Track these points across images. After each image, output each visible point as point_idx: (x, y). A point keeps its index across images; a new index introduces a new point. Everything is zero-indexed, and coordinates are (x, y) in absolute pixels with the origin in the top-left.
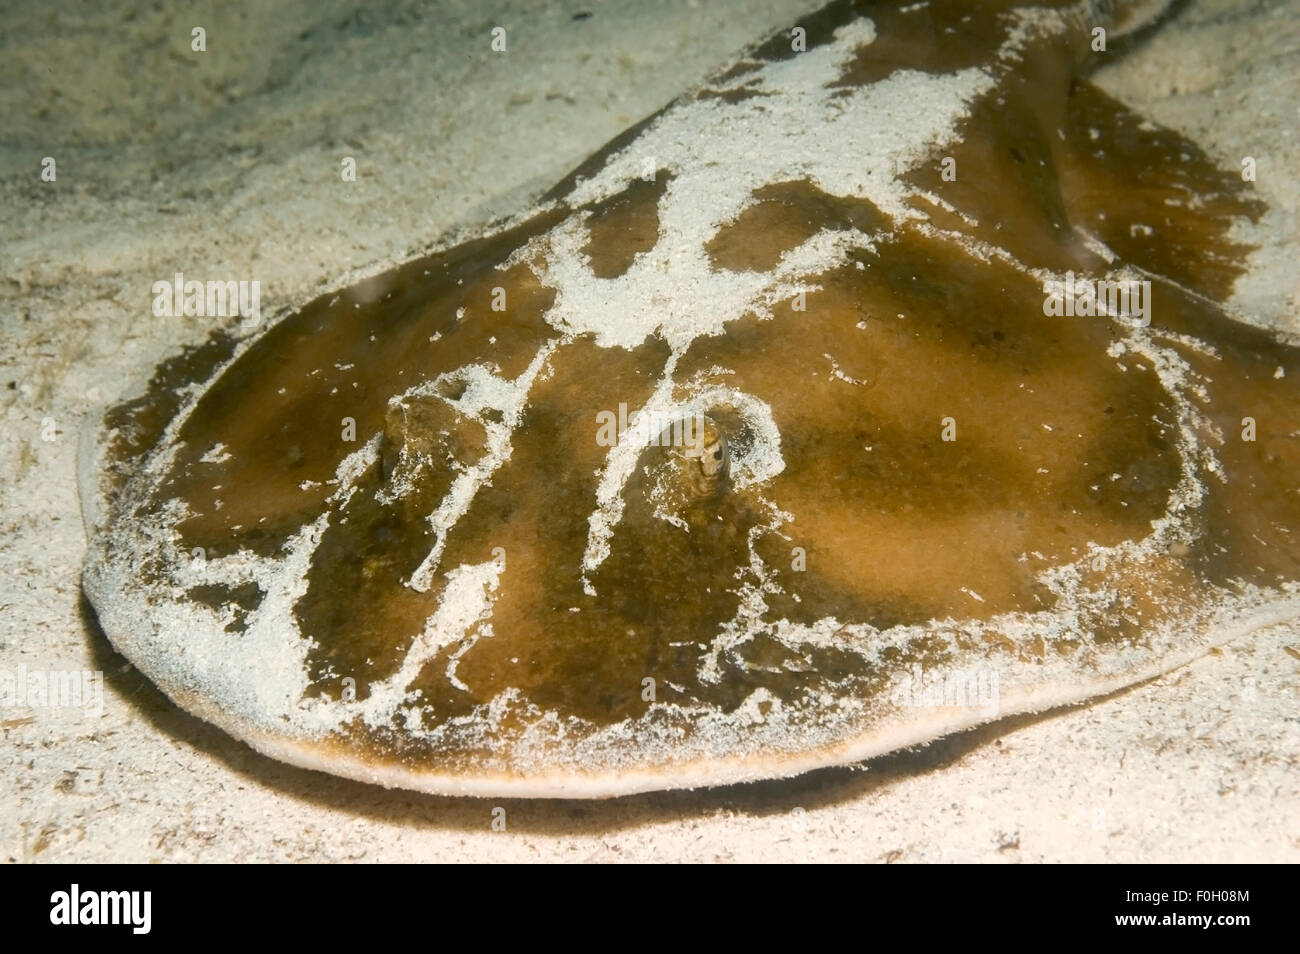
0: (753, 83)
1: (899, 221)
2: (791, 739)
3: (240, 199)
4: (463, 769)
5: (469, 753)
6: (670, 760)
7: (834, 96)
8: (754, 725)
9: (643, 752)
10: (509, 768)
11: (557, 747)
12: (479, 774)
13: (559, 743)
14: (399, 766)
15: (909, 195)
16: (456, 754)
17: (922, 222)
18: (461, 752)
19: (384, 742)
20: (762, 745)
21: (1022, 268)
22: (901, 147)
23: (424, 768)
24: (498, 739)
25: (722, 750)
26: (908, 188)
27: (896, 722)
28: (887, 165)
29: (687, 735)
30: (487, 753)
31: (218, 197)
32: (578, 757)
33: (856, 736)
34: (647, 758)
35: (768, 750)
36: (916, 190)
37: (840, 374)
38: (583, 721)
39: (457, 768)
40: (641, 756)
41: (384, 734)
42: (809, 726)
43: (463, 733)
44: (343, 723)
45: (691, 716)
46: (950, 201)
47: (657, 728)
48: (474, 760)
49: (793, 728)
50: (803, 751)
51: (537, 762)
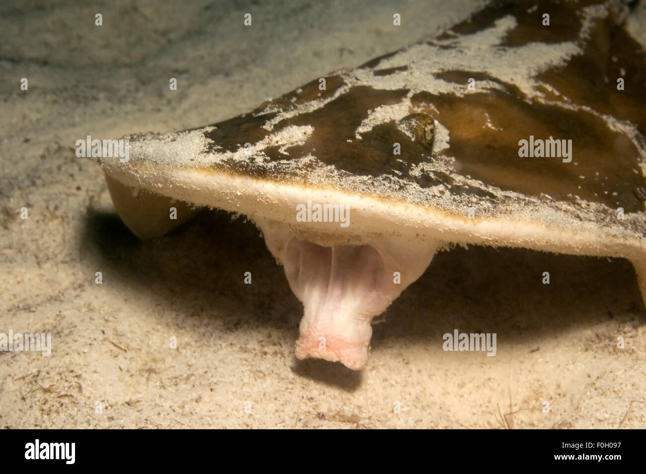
0: (455, 43)
1: (530, 96)
2: (454, 207)
3: (185, 105)
4: (281, 180)
5: (285, 173)
6: (389, 197)
7: (499, 50)
8: (435, 196)
9: (376, 189)
10: (305, 182)
11: (332, 178)
12: (289, 183)
13: (334, 176)
14: (247, 177)
15: (536, 84)
16: (279, 173)
17: (541, 98)
18: (282, 172)
19: (242, 166)
20: (438, 204)
21: (596, 114)
22: (532, 65)
23: (260, 178)
24: (302, 170)
25: (417, 200)
26: (536, 81)
27: (508, 218)
28: (525, 72)
29: (400, 189)
30: (295, 174)
31: (174, 103)
32: (342, 184)
33: (487, 217)
34: (378, 192)
35: (441, 208)
36: (541, 83)
37: (490, 125)
38: (347, 172)
39: (278, 179)
40: (375, 191)
41: (243, 163)
42: (464, 205)
43: (284, 166)
44: (222, 161)
45: (404, 183)
46: (558, 90)
47: (386, 183)
48: (287, 177)
49: (455, 203)
50: (458, 214)
51: (320, 182)
